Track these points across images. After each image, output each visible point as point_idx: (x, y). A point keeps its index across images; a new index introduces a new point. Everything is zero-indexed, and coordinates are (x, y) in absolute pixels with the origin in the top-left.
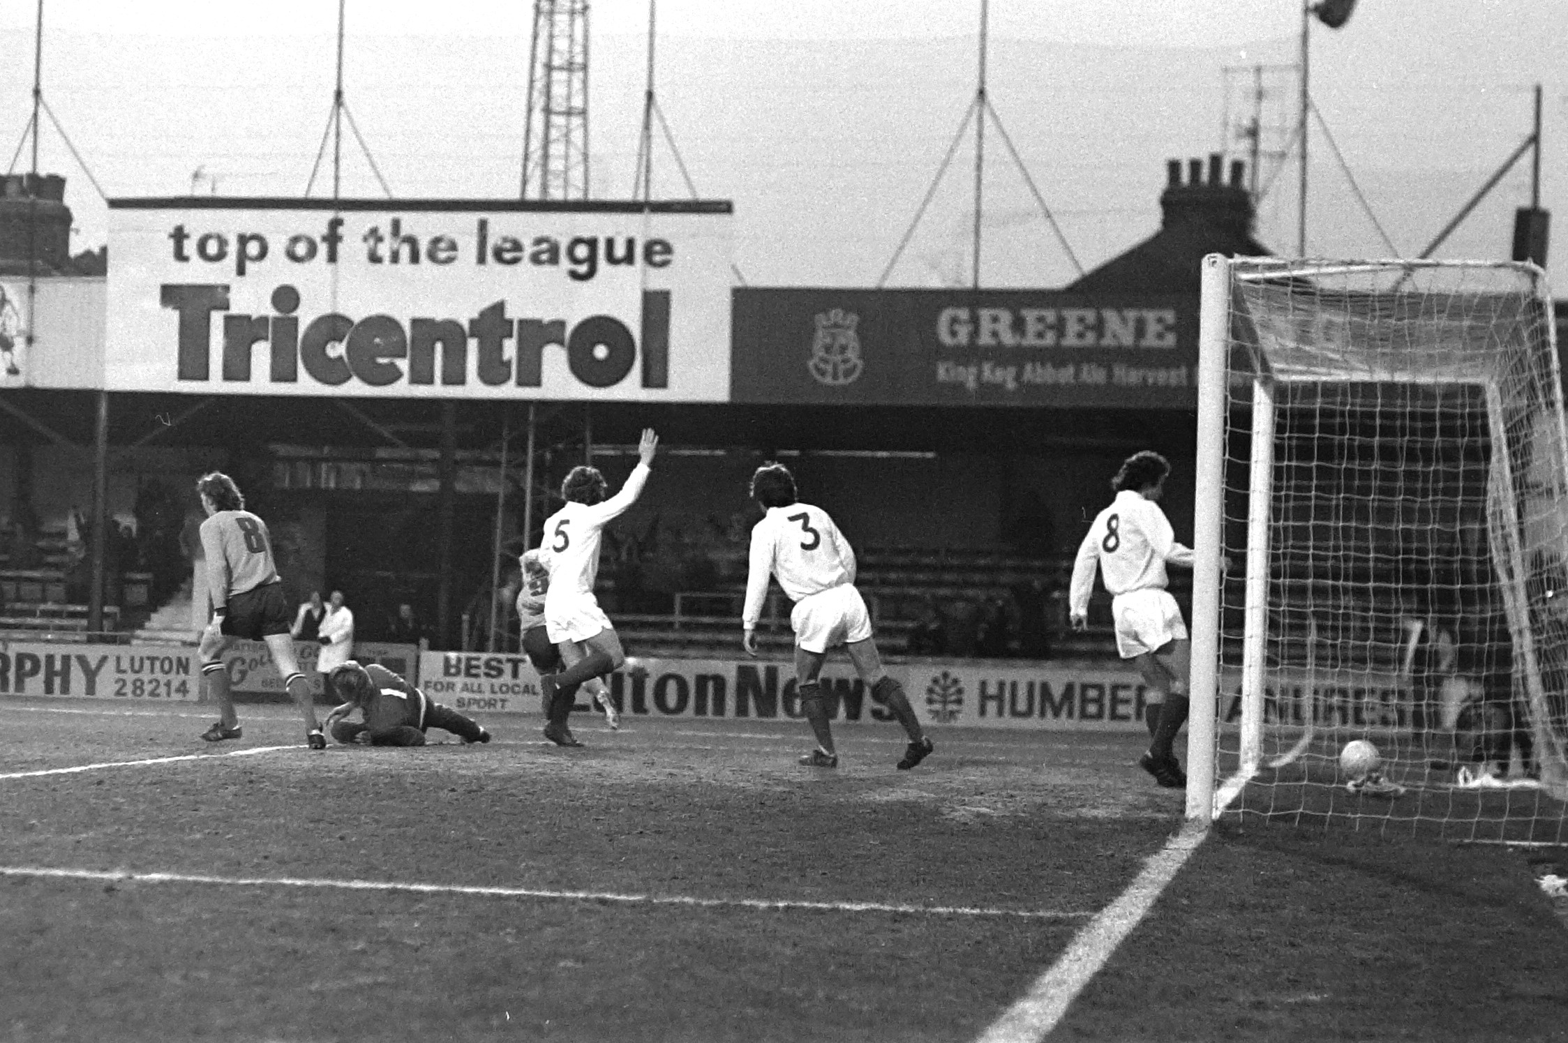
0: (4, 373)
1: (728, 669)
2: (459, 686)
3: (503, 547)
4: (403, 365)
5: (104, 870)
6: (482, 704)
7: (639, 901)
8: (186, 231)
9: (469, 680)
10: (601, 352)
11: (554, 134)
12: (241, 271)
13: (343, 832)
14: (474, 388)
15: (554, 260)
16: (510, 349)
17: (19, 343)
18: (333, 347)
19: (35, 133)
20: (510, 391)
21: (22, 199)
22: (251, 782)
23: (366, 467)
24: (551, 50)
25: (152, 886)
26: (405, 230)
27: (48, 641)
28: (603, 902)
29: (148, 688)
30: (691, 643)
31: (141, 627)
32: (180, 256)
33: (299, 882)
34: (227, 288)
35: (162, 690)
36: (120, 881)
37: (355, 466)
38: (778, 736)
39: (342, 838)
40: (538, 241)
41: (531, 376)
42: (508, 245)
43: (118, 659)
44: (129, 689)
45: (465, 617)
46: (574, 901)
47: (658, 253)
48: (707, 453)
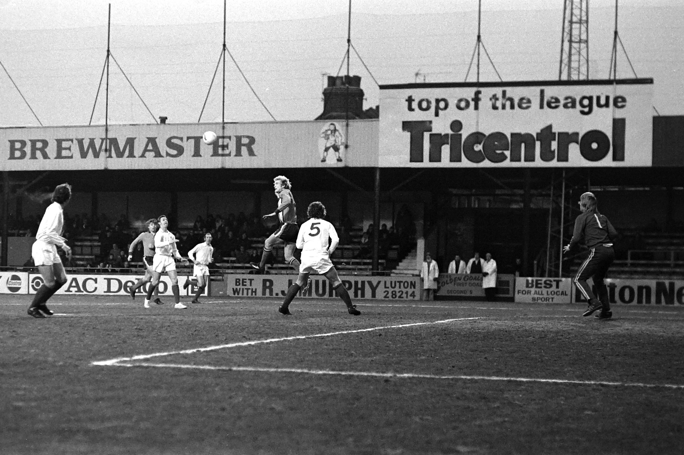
0: (336, 161)
1: (652, 283)
2: (533, 292)
3: (552, 231)
4: (507, 153)
5: (383, 372)
6: (543, 299)
7: (619, 385)
8: (413, 98)
9: (537, 290)
10: (594, 146)
11: (573, 51)
12: (437, 115)
13: (486, 355)
14: (539, 163)
15: (574, 106)
16: (554, 145)
17: (342, 148)
18: (477, 146)
19: (348, 57)
20: (554, 163)
21: (342, 87)
22: (445, 334)
23: (491, 198)
24: (572, 14)
25: (404, 379)
26: (508, 95)
27: (355, 275)
28: (603, 385)
29: (398, 295)
30: (636, 273)
31: (395, 269)
32: (411, 109)
33: (469, 377)
34: (431, 122)
35: (404, 295)
36: (391, 377)
37: (486, 198)
38: (675, 313)
39: (485, 358)
40: (566, 98)
41: (563, 157)
42: (553, 100)
43: (385, 282)
44: (390, 295)
45: (535, 262)
46: (589, 385)
47: (620, 102)
48: (641, 189)
